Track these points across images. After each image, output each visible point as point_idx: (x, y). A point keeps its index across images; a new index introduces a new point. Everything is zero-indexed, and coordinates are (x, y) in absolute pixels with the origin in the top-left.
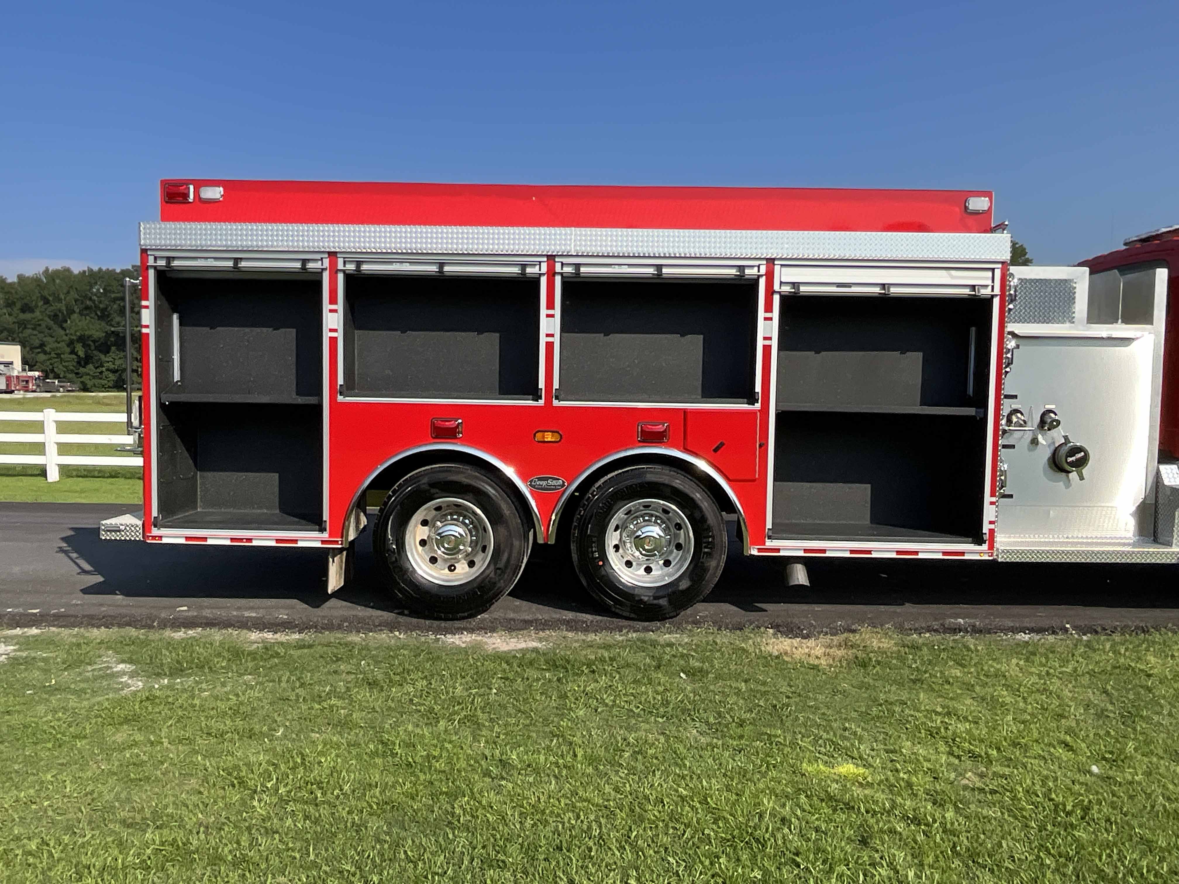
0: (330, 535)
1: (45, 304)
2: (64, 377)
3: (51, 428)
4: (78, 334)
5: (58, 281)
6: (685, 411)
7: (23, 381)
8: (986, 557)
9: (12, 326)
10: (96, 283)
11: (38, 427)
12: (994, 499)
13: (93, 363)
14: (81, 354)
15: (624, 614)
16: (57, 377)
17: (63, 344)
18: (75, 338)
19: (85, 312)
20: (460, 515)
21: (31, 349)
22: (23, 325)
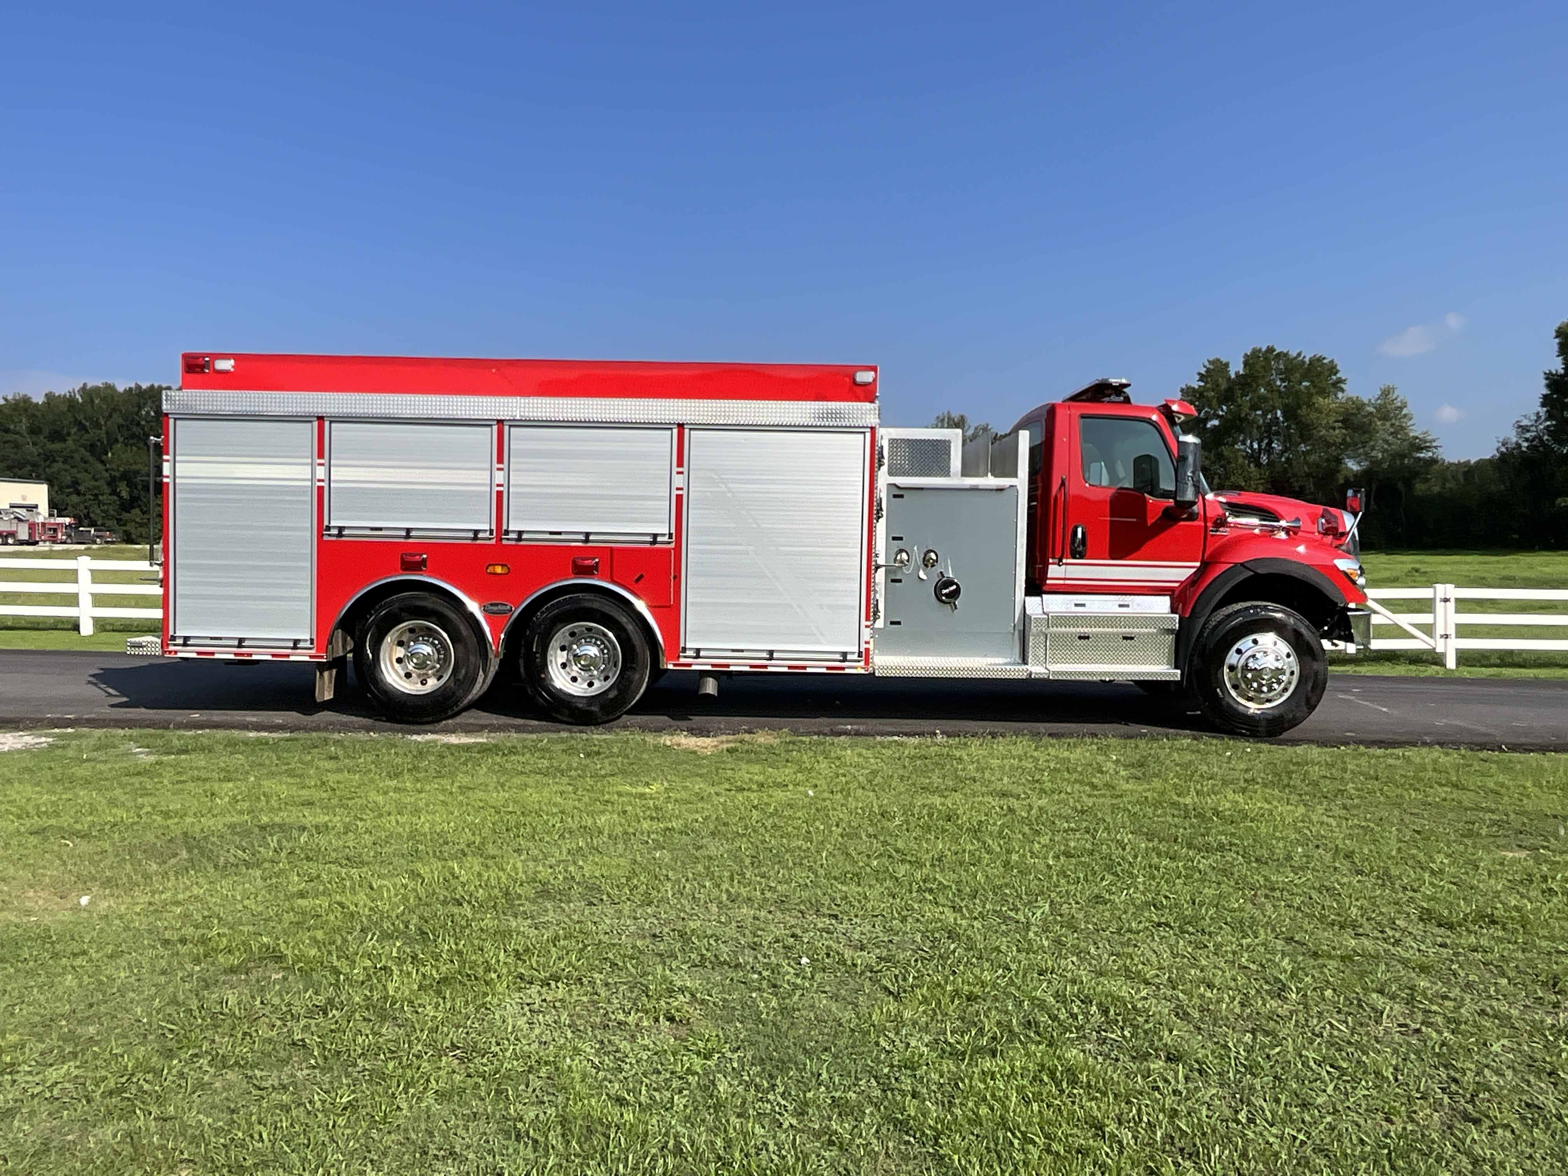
0: (317, 651)
1: (79, 430)
2: (103, 525)
3: (84, 577)
4: (122, 469)
5: (97, 401)
6: (611, 548)
7: (50, 529)
8: (862, 671)
9: (37, 459)
10: (145, 404)
11: (72, 576)
12: (869, 623)
13: (139, 506)
14: (125, 494)
15: (565, 719)
16: (92, 524)
17: (101, 483)
18: (117, 474)
19: (131, 441)
20: (430, 637)
21: (61, 489)
22: (50, 458)
